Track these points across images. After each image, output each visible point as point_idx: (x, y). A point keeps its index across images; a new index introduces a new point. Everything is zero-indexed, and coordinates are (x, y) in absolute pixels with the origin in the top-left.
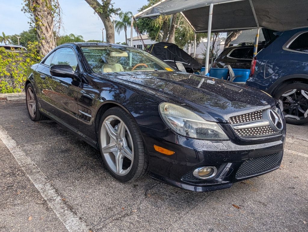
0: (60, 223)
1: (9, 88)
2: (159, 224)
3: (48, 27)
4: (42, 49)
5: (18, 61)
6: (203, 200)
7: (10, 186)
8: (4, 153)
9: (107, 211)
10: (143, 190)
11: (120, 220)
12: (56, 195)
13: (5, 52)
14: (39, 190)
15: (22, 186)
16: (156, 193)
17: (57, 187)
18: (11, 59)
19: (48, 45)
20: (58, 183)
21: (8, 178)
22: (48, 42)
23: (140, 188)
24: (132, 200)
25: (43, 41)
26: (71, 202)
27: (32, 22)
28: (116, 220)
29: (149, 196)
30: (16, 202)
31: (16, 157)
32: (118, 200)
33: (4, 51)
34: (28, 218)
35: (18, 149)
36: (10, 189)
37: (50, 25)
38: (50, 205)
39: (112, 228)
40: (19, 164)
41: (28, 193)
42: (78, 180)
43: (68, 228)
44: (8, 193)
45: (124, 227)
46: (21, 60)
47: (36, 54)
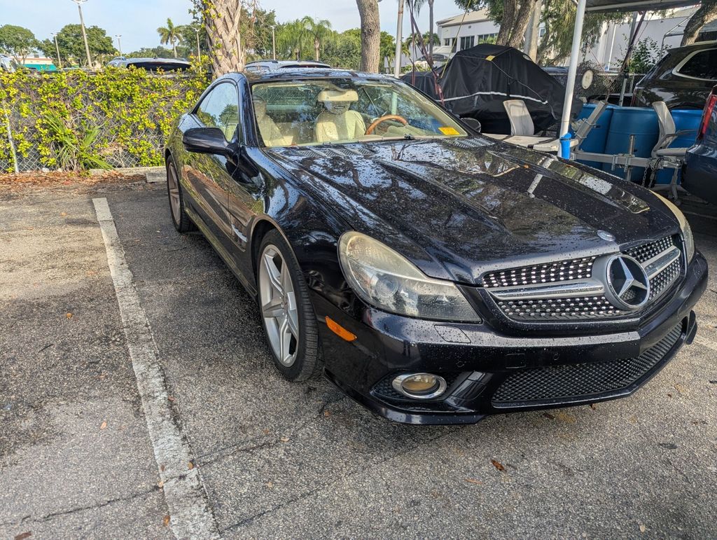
0: (148, 443)
1: (154, 156)
2: (318, 473)
3: (228, 19)
4: (217, 70)
5: (170, 97)
6: (431, 440)
7: (93, 362)
8: (105, 297)
9: (236, 431)
10: (320, 401)
11: (251, 452)
12: (161, 388)
13: (145, 79)
14: (137, 376)
15: (113, 365)
16: (343, 411)
17: (168, 373)
18: (157, 94)
19: (228, 60)
20: (174, 367)
21: (96, 347)
22: (228, 55)
23: (317, 396)
24: (290, 418)
25: (219, 53)
26: (181, 406)
27: (197, 10)
28: (244, 450)
29: (326, 414)
30: (93, 393)
31: (123, 305)
32: (264, 414)
33: (142, 76)
34: (100, 424)
35: (130, 291)
36: (92, 368)
37: (232, 14)
38: (144, 406)
39: (230, 464)
40: (123, 321)
41: (117, 379)
42: (210, 365)
43: (156, 453)
44: (86, 374)
45: (251, 466)
46: (175, 95)
47: (205, 82)
